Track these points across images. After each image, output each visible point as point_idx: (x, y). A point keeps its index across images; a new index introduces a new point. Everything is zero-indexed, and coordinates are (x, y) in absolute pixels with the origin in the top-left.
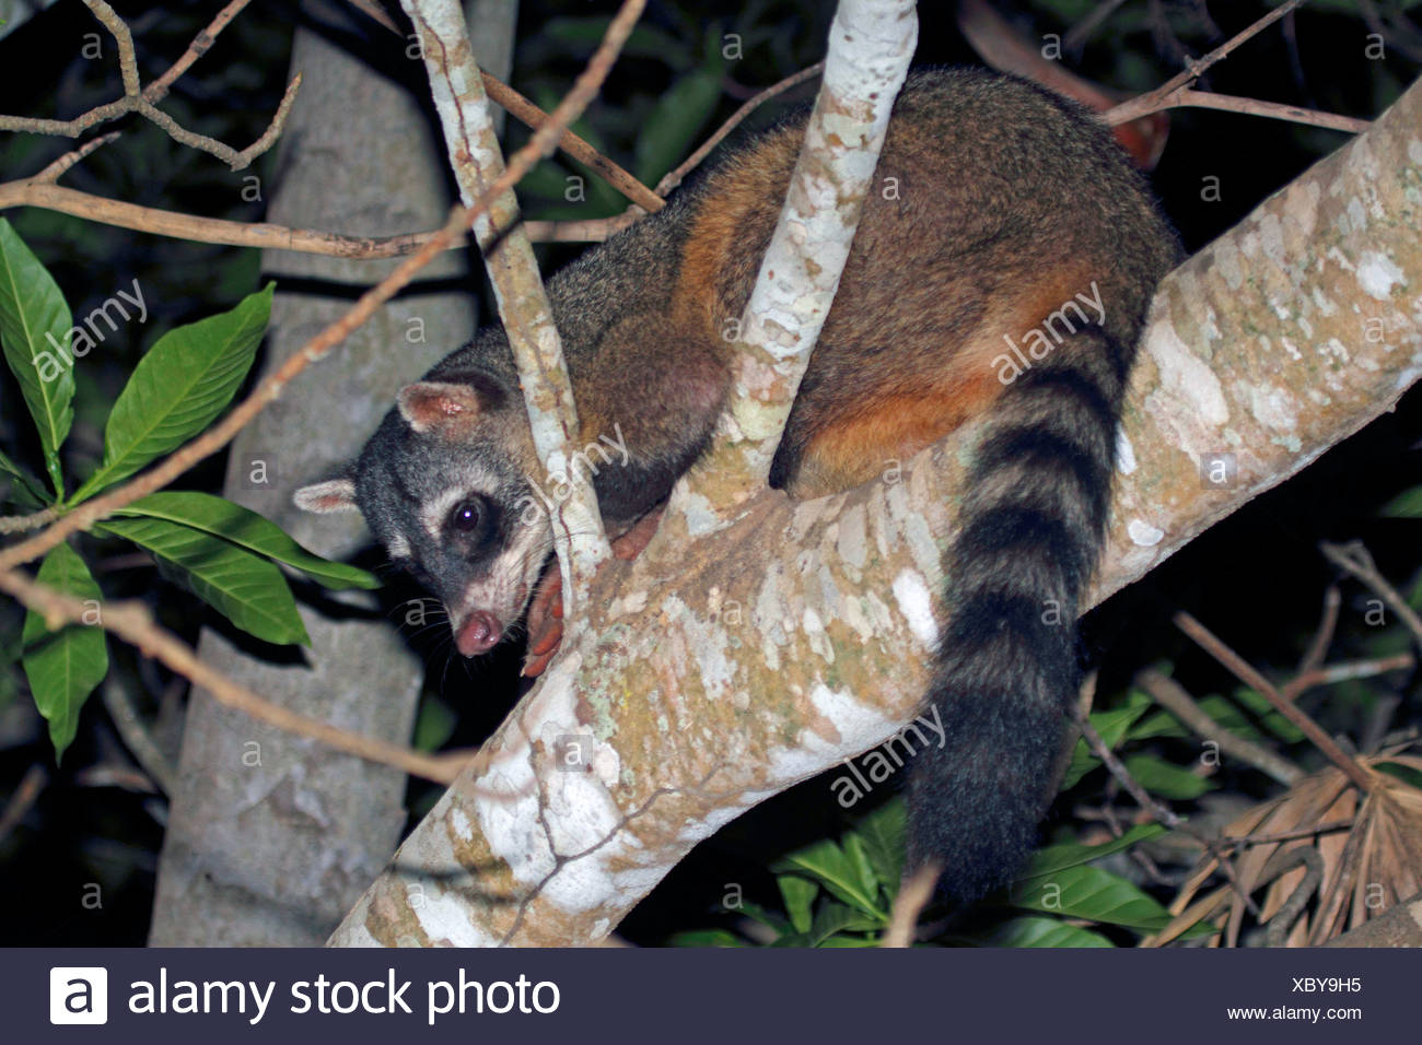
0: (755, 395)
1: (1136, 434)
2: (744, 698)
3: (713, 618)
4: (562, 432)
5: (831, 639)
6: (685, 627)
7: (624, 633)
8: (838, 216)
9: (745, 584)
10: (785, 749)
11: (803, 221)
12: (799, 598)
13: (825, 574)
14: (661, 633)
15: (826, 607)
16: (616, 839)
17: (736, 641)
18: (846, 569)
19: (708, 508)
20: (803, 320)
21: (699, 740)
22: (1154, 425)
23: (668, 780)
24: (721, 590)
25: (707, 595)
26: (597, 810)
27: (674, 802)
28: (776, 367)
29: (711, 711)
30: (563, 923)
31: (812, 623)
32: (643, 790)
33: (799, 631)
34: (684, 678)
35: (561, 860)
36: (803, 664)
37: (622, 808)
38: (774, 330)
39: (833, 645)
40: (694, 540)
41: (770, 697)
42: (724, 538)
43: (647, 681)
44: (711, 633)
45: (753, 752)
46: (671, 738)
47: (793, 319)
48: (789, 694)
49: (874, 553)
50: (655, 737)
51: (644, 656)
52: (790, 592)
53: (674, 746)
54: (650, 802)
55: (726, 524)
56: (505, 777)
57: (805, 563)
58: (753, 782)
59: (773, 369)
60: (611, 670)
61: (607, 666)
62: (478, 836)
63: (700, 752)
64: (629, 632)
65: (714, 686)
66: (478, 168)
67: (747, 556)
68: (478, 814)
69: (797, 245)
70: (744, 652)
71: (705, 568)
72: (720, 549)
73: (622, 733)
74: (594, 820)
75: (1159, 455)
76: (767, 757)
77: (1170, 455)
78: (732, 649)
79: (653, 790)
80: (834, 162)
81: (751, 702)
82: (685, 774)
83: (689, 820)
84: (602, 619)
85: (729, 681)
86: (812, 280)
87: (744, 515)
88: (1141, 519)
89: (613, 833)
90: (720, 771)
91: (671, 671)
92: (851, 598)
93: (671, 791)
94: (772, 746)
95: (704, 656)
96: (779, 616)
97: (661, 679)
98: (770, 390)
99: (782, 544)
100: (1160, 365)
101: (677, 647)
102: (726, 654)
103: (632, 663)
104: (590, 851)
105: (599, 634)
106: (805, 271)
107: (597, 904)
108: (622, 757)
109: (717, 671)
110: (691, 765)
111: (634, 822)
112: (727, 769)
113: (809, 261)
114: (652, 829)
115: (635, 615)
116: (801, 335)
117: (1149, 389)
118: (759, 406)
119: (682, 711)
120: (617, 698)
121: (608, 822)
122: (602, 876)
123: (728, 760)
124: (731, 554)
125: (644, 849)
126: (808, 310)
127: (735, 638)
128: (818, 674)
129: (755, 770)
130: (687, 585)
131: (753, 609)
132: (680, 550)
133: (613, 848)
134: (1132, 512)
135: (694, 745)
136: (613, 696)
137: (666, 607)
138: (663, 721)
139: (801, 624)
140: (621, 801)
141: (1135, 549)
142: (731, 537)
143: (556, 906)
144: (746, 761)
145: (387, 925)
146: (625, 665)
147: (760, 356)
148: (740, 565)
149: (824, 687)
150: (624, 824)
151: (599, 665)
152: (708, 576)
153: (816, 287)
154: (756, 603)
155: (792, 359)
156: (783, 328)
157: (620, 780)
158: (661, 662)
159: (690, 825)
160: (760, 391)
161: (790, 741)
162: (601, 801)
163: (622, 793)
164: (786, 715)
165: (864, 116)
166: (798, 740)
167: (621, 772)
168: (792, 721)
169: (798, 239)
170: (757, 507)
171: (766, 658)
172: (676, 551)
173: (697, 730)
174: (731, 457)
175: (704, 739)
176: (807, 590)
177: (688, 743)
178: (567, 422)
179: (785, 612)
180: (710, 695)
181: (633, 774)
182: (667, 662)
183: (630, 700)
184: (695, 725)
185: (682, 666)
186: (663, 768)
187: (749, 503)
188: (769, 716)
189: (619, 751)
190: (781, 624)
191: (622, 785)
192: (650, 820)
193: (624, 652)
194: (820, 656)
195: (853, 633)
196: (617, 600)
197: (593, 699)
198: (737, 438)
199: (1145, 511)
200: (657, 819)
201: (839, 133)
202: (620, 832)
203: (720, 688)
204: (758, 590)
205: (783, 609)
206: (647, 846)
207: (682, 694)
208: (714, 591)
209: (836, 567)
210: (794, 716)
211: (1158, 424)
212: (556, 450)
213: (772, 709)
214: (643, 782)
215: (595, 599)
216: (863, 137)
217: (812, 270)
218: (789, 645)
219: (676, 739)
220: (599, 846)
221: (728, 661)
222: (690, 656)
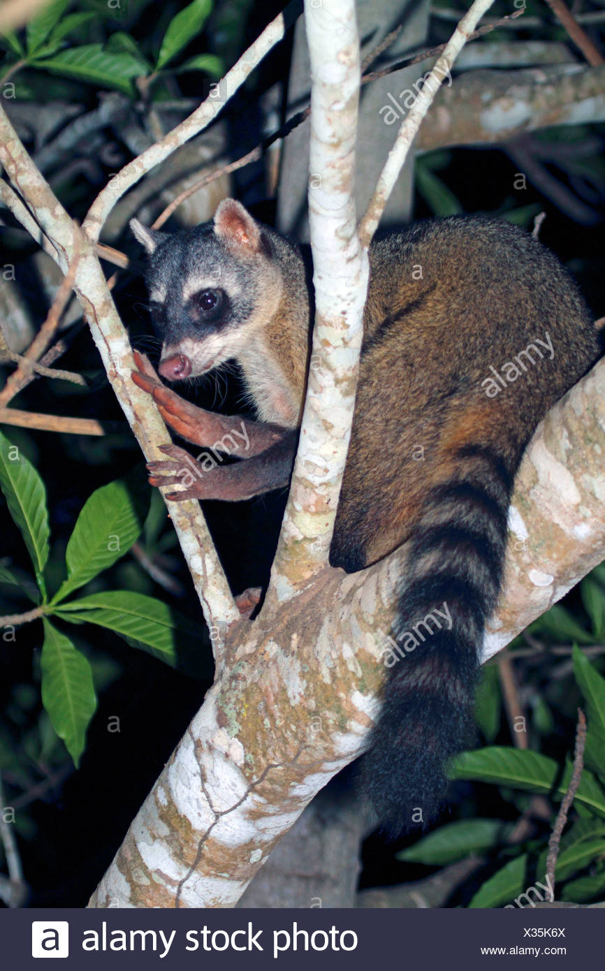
0: (306, 509)
1: (526, 515)
2: (312, 704)
3: (293, 653)
4: (197, 542)
5: (359, 662)
6: (278, 661)
7: (243, 667)
8: (338, 391)
9: (312, 630)
10: (341, 734)
11: (316, 396)
12: (339, 637)
13: (354, 621)
14: (265, 666)
15: (354, 641)
16: (249, 799)
17: (306, 668)
18: (365, 616)
19: (288, 583)
20: (327, 459)
21: (289, 732)
22: (536, 507)
23: (274, 759)
24: (298, 635)
25: (290, 639)
26: (234, 781)
27: (279, 773)
28: (316, 490)
29: (294, 713)
30: (228, 854)
31: (348, 653)
32: (260, 767)
33: (340, 657)
34: (278, 693)
35: (218, 815)
36: (345, 678)
37: (249, 779)
38: (311, 467)
39: (360, 665)
40: (281, 604)
41: (327, 701)
42: (297, 602)
43: (257, 697)
44: (292, 663)
45: (322, 737)
46: (272, 732)
47: (321, 459)
48: (338, 699)
49: (380, 604)
50: (263, 732)
51: (255, 681)
52: (335, 633)
53: (274, 737)
54: (265, 774)
55: (299, 592)
56: (182, 764)
57: (343, 614)
58: (326, 756)
59: (314, 492)
60: (237, 691)
61: (235, 689)
62: (171, 802)
63: (290, 740)
64: (247, 667)
65: (295, 697)
66: (123, 381)
67: (313, 612)
68: (170, 789)
69: (315, 412)
70: (310, 674)
71: (288, 621)
72: (295, 609)
73: (244, 731)
74: (234, 788)
75: (541, 527)
76: (331, 739)
77: (547, 526)
78: (304, 673)
79: (266, 766)
80: (328, 357)
81: (317, 705)
82: (284, 754)
83: (292, 784)
84: (232, 659)
85: (303, 693)
86: (329, 433)
87: (310, 586)
88: (536, 569)
89: (246, 795)
90: (304, 751)
91: (270, 689)
92: (368, 634)
93: (276, 766)
94: (332, 733)
95: (288, 679)
96: (328, 649)
97: (265, 695)
98: (316, 505)
99: (333, 603)
100: (537, 469)
101: (273, 674)
102: (300, 676)
103: (248, 685)
104: (235, 807)
105: (231, 669)
106: (323, 428)
107: (247, 841)
108: (245, 746)
109: (296, 688)
110: (286, 748)
111: (258, 787)
112: (308, 749)
113: (324, 421)
114: (270, 790)
115: (250, 655)
116: (329, 468)
117: (532, 485)
118: (310, 516)
119: (278, 714)
120: (241, 708)
121: (242, 788)
122: (245, 823)
123: (308, 743)
124: (303, 612)
125: (268, 803)
126: (330, 452)
127: (305, 665)
128: (353, 684)
129: (325, 749)
130: (278, 634)
131: (315, 646)
132: (274, 611)
133: (248, 804)
134: (530, 565)
135: (286, 735)
136: (237, 708)
137: (268, 649)
138: (267, 722)
139: (341, 653)
140: (247, 775)
141: (536, 588)
142: (301, 601)
143: (220, 844)
144: (319, 744)
145: (126, 863)
146: (244, 688)
147: (305, 484)
148: (309, 618)
149: (358, 692)
150: (252, 788)
151: (230, 689)
152: (290, 627)
153: (332, 437)
154: (316, 642)
155: (327, 484)
156: (316, 465)
157: (245, 761)
158: (265, 684)
159: (294, 786)
160: (309, 506)
161: (344, 729)
162: (236, 775)
163: (248, 770)
164: (337, 712)
165: (341, 326)
166: (348, 728)
167: (245, 756)
168: (342, 716)
169: (316, 408)
170: (318, 580)
171: (323, 677)
172: (272, 612)
173: (287, 726)
174: (298, 550)
175: (292, 731)
176: (344, 632)
177: (283, 735)
178: (200, 536)
179: (332, 646)
180: (293, 703)
181: (252, 757)
182: (267, 683)
183: (248, 709)
184: (286, 723)
185: (276, 686)
186: (270, 751)
187: (313, 578)
188: (328, 714)
189: (242, 743)
190: (330, 654)
191: (247, 765)
192: (267, 785)
193: (244, 679)
194: (353, 673)
195: (371, 657)
196: (241, 646)
197: (227, 711)
198: (300, 537)
199: (538, 564)
200: (272, 784)
201: (328, 338)
202: (250, 794)
203: (298, 698)
204: (318, 634)
205: (331, 645)
206: (270, 802)
207: (277, 704)
208: (295, 636)
209: (360, 616)
210: (343, 713)
211: (539, 507)
212: (194, 554)
213: (329, 709)
214: (259, 761)
215: (228, 647)
216: (343, 339)
217: (328, 427)
218: (335, 667)
219: (275, 732)
220: (239, 804)
221: (301, 680)
222: (281, 679)
